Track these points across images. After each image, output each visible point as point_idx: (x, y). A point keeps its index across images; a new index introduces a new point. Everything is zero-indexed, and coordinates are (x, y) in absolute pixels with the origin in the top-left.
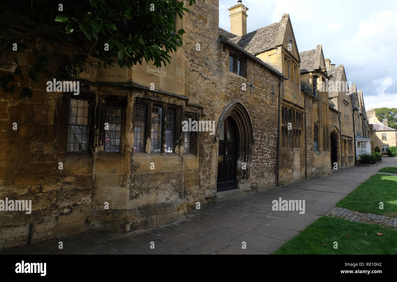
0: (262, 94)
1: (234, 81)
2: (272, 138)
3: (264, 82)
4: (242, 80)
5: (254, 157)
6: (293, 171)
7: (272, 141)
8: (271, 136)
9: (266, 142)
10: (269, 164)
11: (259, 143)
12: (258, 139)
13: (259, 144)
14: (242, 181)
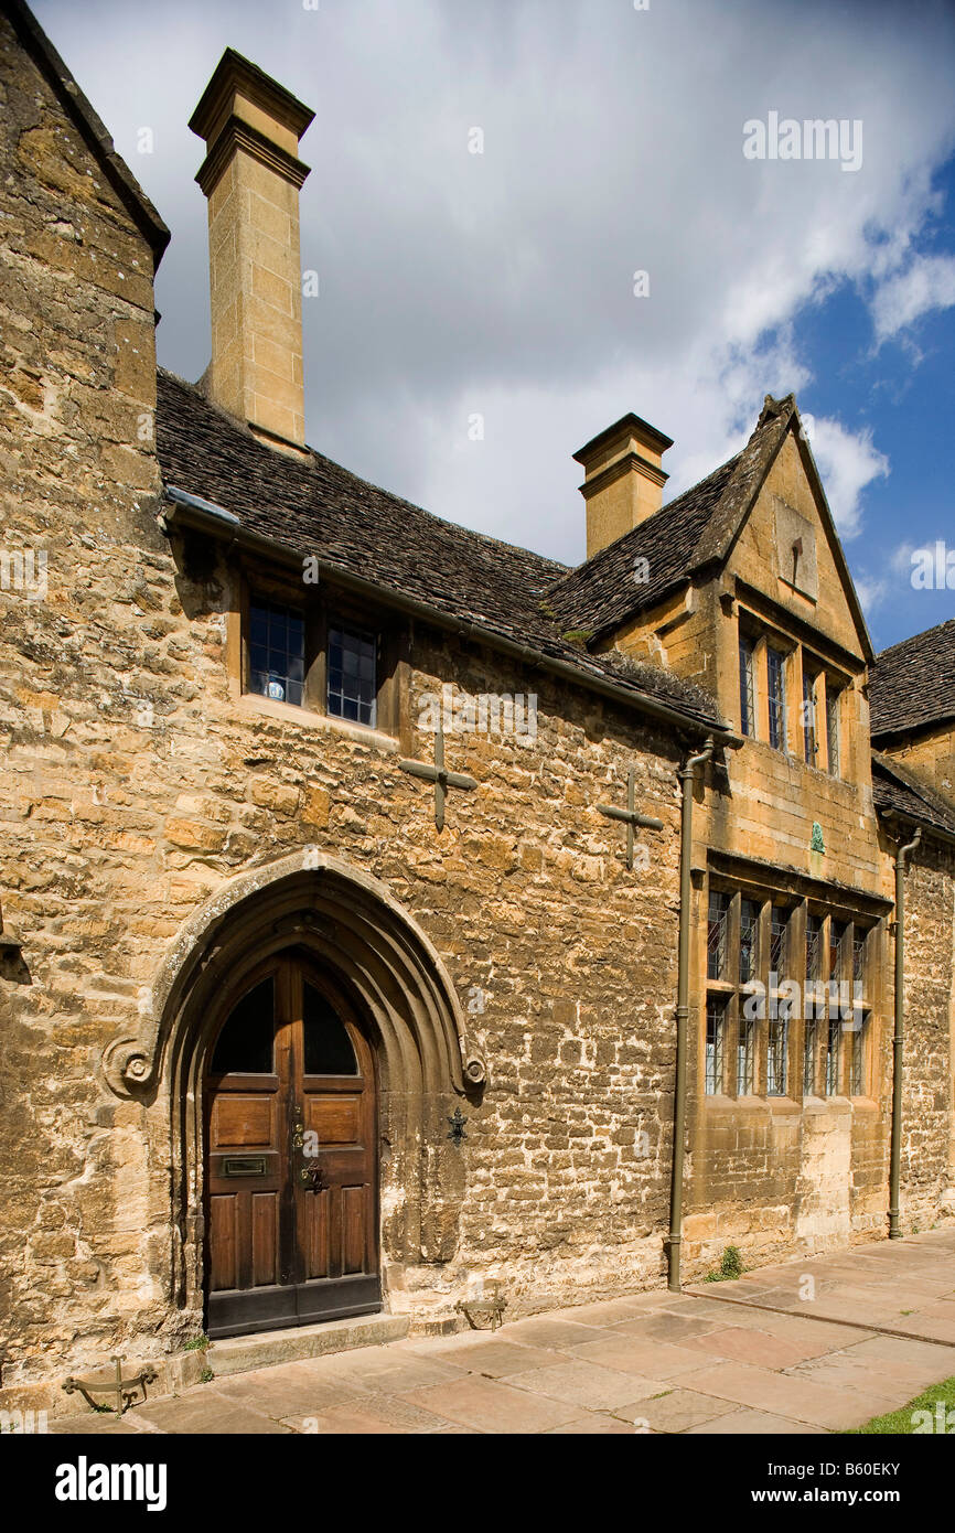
0: (534, 826)
1: (289, 749)
2: (631, 1055)
3: (558, 762)
4: (352, 747)
5: (482, 1154)
6: (795, 1211)
7: (628, 1067)
8: (618, 1044)
9: (583, 1073)
10: (614, 1184)
11: (524, 1083)
12: (517, 1062)
13: (527, 1089)
14: (415, 1274)
